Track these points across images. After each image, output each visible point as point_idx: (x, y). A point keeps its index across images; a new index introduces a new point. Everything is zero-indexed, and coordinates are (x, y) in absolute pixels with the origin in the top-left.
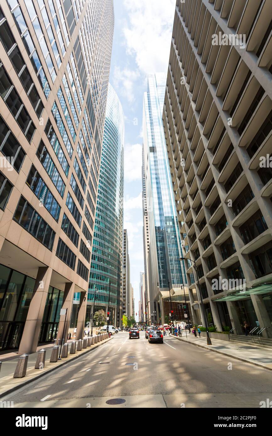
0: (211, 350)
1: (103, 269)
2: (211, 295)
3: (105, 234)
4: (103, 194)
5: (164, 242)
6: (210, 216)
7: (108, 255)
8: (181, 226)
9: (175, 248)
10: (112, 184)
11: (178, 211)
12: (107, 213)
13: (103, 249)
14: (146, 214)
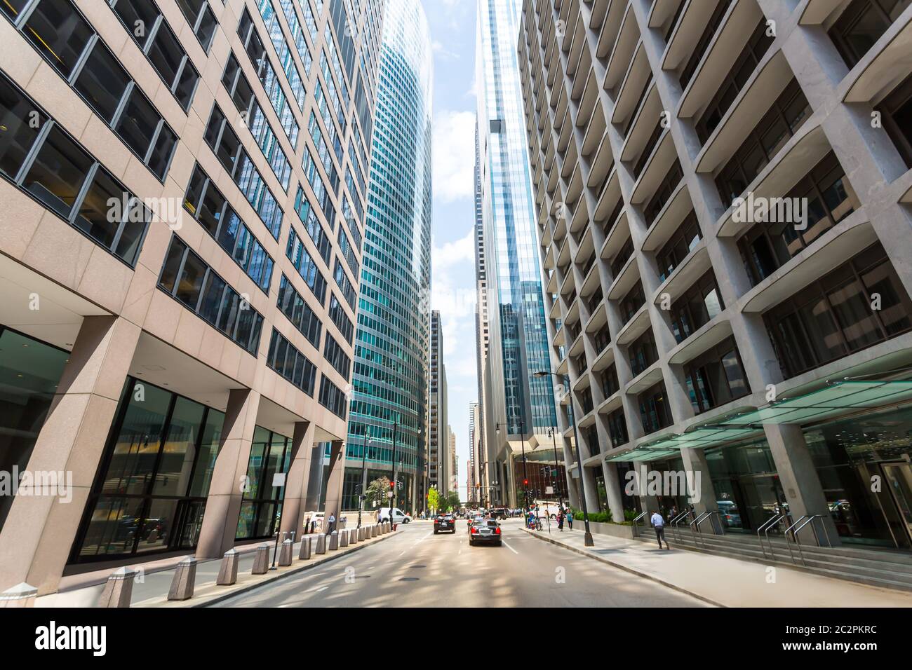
0: (588, 556)
1: (386, 395)
2: (606, 450)
3: (390, 321)
4: (385, 231)
5: (518, 338)
6: (612, 280)
7: (397, 366)
8: (552, 303)
9: (542, 352)
10: (404, 209)
11: (547, 271)
12: (392, 275)
13: (385, 353)
14: (482, 277)
